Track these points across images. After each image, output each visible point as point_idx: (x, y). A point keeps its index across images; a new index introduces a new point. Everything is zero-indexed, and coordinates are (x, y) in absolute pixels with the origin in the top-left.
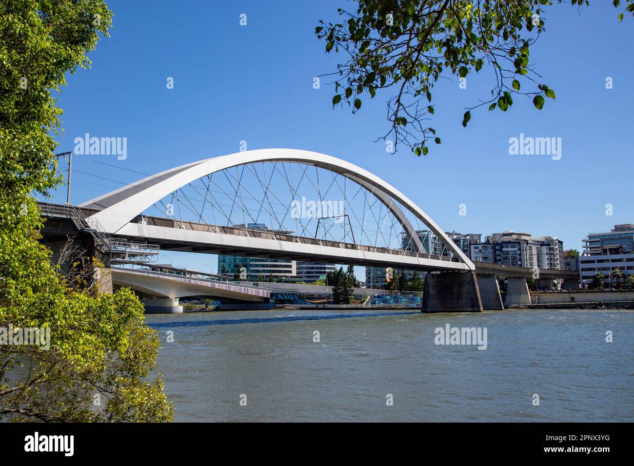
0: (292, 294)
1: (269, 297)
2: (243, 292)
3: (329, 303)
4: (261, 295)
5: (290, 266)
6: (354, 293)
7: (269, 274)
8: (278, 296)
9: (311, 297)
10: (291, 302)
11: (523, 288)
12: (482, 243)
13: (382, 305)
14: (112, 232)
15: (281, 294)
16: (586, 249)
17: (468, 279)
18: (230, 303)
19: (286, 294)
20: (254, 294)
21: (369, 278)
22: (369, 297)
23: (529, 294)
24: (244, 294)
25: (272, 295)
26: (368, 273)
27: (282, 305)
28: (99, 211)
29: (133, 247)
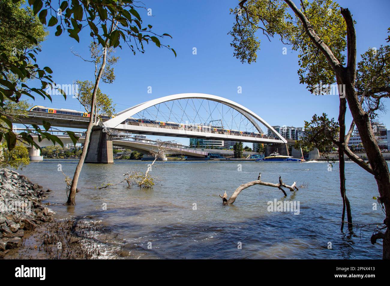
0: (217, 154)
1: (207, 155)
2: (195, 152)
3: (232, 158)
4: (203, 154)
5: (221, 142)
6: (243, 154)
7: (211, 145)
8: (211, 155)
9: (225, 155)
10: (217, 157)
11: (316, 151)
12: (303, 132)
13: (255, 159)
14: (113, 127)
15: (213, 154)
16: (354, 134)
17: (283, 147)
18: (191, 157)
19: (215, 154)
20: (200, 154)
21: (254, 147)
22: (249, 155)
23: (319, 154)
24: (195, 154)
25: (208, 154)
26: (254, 145)
27: (213, 159)
28: (108, 120)
29: (121, 133)
